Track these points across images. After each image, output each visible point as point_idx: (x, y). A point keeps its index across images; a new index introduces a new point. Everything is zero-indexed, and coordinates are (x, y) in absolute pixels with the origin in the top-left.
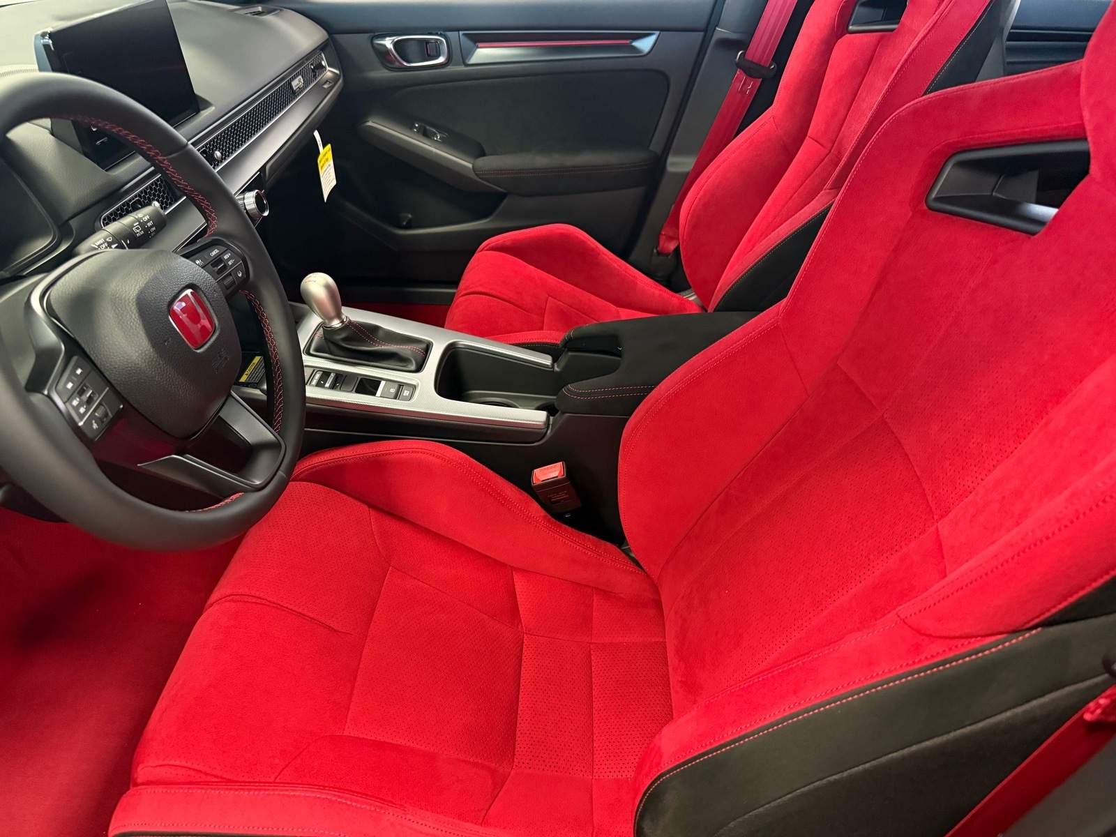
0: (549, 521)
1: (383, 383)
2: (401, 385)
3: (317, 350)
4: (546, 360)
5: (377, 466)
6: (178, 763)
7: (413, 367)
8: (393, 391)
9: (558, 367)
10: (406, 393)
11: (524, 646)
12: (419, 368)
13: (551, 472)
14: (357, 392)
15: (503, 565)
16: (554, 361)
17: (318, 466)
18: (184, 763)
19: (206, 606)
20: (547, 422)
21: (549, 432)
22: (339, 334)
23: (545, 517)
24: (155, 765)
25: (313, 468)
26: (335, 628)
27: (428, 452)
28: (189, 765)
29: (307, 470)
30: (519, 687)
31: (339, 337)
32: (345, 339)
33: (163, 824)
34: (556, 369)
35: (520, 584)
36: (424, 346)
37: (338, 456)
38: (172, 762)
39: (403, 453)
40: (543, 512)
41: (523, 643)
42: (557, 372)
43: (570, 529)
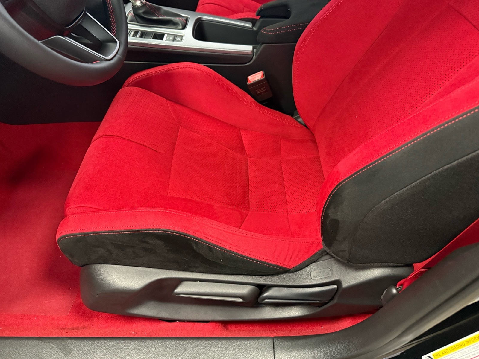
0: (257, 104)
1: (166, 36)
2: (175, 36)
3: (130, 21)
4: (249, 25)
5: (167, 76)
6: (86, 205)
7: (181, 27)
8: (171, 38)
9: (255, 28)
10: (178, 39)
11: (249, 162)
12: (184, 27)
13: (256, 77)
14: (153, 38)
15: (235, 127)
16: (253, 25)
17: (138, 78)
18: (89, 205)
19: (92, 141)
20: (253, 51)
21: (254, 57)
22: (141, 10)
23: (254, 102)
24: (74, 207)
25: (135, 80)
26: (157, 150)
27: (193, 67)
28: (91, 206)
29: (133, 81)
30: (249, 179)
31: (141, 11)
32: (144, 13)
33: (81, 229)
34: (255, 29)
35: (244, 135)
36: (185, 18)
37: (147, 73)
38: (83, 205)
39: (180, 68)
40: (253, 100)
41: (248, 161)
42: (255, 30)
43: (267, 108)
